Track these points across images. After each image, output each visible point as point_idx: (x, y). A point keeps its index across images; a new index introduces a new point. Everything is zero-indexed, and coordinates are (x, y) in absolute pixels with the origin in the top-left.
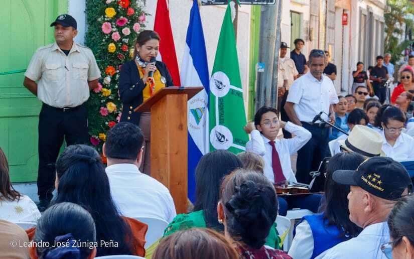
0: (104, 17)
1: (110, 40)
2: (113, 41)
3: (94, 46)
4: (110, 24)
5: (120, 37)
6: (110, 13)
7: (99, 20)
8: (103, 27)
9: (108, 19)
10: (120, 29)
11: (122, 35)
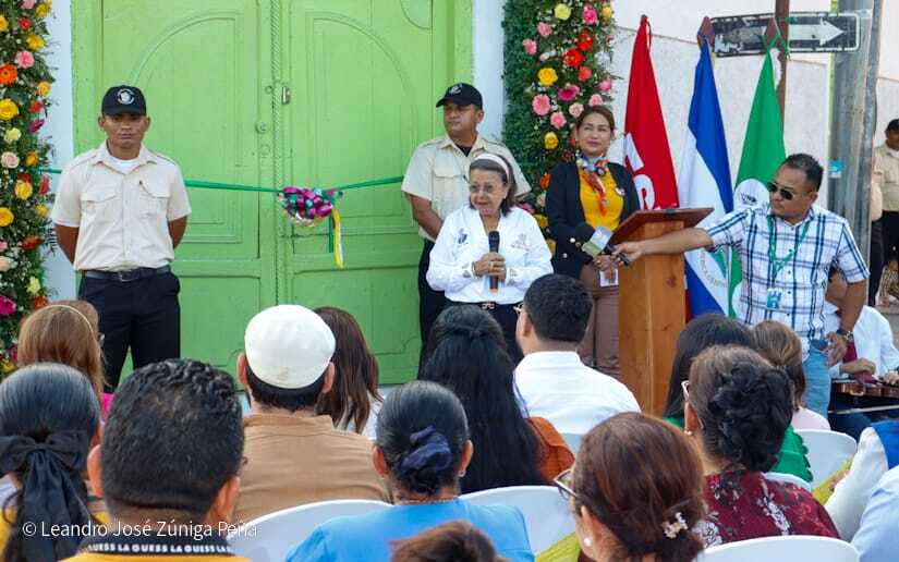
0: (537, 85)
1: (548, 127)
2: (552, 129)
3: (519, 138)
4: (546, 96)
5: (565, 122)
6: (547, 77)
7: (528, 90)
8: (535, 103)
9: (544, 89)
10: (565, 106)
11: (568, 116)
